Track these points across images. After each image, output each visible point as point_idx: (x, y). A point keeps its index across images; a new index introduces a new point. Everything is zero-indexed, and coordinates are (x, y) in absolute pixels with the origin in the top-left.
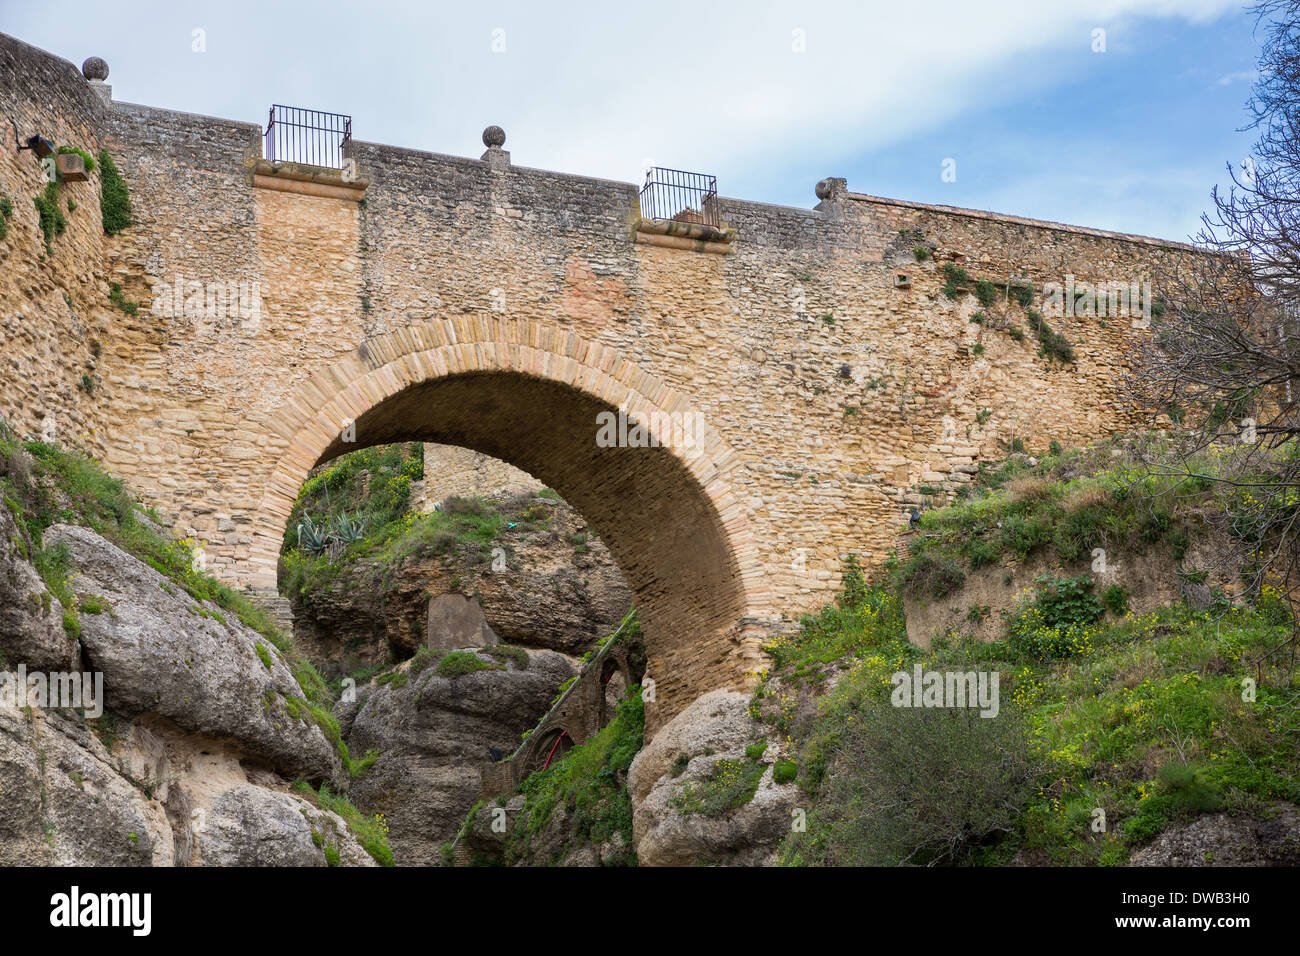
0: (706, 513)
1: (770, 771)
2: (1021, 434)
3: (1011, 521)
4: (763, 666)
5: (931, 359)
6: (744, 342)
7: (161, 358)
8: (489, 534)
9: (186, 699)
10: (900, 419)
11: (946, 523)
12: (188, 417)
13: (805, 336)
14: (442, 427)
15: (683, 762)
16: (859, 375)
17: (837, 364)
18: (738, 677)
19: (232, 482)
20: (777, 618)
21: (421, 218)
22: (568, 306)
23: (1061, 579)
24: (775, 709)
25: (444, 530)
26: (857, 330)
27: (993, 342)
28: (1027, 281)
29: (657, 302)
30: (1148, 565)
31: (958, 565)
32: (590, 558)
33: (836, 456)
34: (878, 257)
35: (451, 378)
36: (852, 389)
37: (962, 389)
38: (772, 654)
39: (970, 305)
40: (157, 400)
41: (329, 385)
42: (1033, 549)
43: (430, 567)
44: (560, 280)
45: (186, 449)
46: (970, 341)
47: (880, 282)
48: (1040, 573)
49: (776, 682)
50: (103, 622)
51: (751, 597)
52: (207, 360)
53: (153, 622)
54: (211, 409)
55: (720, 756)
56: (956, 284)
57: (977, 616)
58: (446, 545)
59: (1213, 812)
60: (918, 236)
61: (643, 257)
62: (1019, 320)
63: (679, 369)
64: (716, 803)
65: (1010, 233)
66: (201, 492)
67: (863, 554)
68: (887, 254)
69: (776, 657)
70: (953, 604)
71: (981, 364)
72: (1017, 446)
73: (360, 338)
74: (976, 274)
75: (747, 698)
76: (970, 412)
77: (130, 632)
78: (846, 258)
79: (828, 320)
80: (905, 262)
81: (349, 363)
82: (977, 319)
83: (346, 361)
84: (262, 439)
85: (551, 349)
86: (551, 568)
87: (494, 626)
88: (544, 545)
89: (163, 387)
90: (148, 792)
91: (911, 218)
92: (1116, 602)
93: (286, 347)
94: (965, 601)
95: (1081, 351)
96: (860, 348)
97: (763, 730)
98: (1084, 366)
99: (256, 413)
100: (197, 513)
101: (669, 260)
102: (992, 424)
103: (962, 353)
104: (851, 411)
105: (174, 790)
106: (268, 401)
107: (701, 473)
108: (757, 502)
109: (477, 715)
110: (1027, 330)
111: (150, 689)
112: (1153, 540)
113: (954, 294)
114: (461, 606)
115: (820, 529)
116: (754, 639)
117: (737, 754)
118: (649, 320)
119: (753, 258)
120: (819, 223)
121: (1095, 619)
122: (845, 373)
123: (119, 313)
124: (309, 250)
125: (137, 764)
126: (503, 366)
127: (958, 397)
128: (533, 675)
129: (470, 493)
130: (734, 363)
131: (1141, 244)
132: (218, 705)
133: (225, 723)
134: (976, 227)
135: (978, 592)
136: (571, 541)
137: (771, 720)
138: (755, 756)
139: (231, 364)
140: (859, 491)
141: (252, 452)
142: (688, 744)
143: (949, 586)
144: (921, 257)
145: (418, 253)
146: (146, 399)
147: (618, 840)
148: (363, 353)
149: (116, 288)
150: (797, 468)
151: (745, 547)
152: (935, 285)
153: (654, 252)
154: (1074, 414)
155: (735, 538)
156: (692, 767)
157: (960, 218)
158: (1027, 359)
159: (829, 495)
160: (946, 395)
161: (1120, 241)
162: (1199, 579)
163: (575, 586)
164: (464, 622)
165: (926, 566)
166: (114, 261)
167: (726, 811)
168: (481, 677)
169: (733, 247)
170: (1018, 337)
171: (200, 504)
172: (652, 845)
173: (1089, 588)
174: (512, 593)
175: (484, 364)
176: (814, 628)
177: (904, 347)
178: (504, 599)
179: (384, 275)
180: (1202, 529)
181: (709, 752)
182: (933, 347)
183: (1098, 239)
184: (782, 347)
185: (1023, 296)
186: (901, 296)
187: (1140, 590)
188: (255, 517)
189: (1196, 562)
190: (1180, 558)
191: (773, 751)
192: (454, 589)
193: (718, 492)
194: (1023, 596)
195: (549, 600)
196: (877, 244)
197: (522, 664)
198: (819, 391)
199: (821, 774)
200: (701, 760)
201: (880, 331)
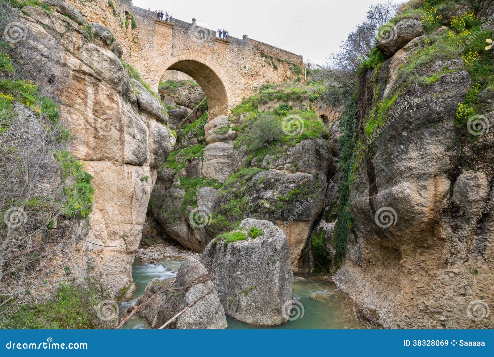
0: (223, 87)
1: (231, 128)
2: (269, 80)
3: (277, 94)
4: (230, 112)
5: (258, 67)
6: (230, 60)
7: (140, 52)
8: (175, 87)
9: (151, 109)
10: (252, 76)
11: (266, 93)
12: (144, 62)
13: (239, 60)
14: (180, 68)
15: (216, 126)
16: (247, 68)
17: (244, 65)
18: (226, 114)
19: (151, 74)
20: (232, 105)
21: (182, 32)
22: (204, 50)
23: (284, 104)
24: (232, 119)
25: (168, 85)
26: (247, 60)
27: (267, 65)
28: (272, 56)
29: (218, 52)
30: (297, 103)
31: (267, 100)
32: (191, 92)
33: (243, 81)
34: (251, 49)
35: (185, 60)
36: (246, 70)
37: (262, 72)
38: (231, 110)
39: (264, 59)
40: (139, 59)
41: (167, 59)
42: (279, 99)
43: (165, 91)
44: (203, 46)
45: (144, 68)
46: (263, 64)
47: (251, 53)
48: (280, 102)
49: (232, 115)
50: (140, 95)
51: (229, 101)
52: (147, 53)
53: (147, 96)
54: (148, 61)
55: (222, 126)
56: (262, 55)
57: (269, 108)
58: (168, 88)
59: (309, 139)
60: (257, 46)
61: (216, 44)
62: (271, 62)
63: (220, 63)
64: (222, 133)
65: (271, 48)
66: (146, 75)
67: (246, 96)
68: (253, 49)
69: (232, 112)
70: (266, 106)
71: (265, 68)
72: (268, 82)
73: (172, 52)
74: (265, 54)
75: (227, 117)
76: (263, 76)
77: (144, 98)
78: (247, 48)
79: (243, 58)
80: (255, 50)
81: (170, 56)
82: (265, 61)
83: (169, 56)
84: (156, 67)
85: (201, 57)
86: (185, 93)
87: (176, 102)
88: (184, 89)
89: (140, 56)
90: (145, 123)
91: (257, 43)
92: (291, 108)
93: (160, 52)
94: (268, 105)
95: (279, 68)
96: (247, 63)
97: (230, 122)
98: (279, 71)
99: (155, 63)
100: (146, 79)
101: (220, 45)
102: (265, 78)
103: (262, 66)
104: (245, 73)
105: (148, 123)
106: (157, 61)
107: (223, 80)
108: (231, 86)
109: (172, 116)
110: (272, 64)
111: (147, 107)
112: (298, 99)
113: (262, 57)
114: (170, 98)
115: (239, 92)
116: (229, 108)
117: (225, 125)
118: (216, 54)
119: (233, 46)
120: (243, 42)
121: (288, 110)
122: (245, 67)
123: (134, 43)
124: (164, 35)
125: (144, 118)
126: (194, 59)
127: (261, 73)
128: (182, 110)
129: (171, 79)
130: (229, 63)
131: (288, 52)
132: (155, 111)
133: (156, 114)
134: (266, 46)
135: (270, 104)
136: (188, 89)
137: (231, 121)
138: (228, 126)
139: (152, 54)
140: (246, 86)
141: (154, 69)
142: (217, 123)
143: (265, 103)
144: (257, 50)
145: (181, 38)
146: (138, 58)
147: (202, 137)
148: (172, 55)
149: (133, 39)
150: (237, 82)
151: (229, 93)
152: (259, 55)
153: (218, 43)
154: (277, 78)
155: (227, 92)
156: (218, 127)
157: (264, 44)
158: (271, 68)
159: (241, 86)
160: (259, 72)
161: (286, 51)
162: (304, 106)
163: (189, 97)
164: (171, 101)
165: (262, 99)
166: (133, 34)
167: (224, 134)
168: (173, 110)
169: (230, 44)
170: (270, 65)
171: (146, 77)
172: (210, 138)
173: (287, 105)
174: (179, 97)
175: (191, 59)
176: (238, 107)
177: (254, 64)
178: (177, 97)
179: (176, 42)
180: (305, 98)
181: (220, 125)
182: (258, 64)
183: (283, 51)
184: (236, 62)
185: (271, 58)
186: (254, 56)
187: (295, 106)
188: (155, 80)
189: (303, 103)
190: (301, 102)
191: (232, 125)
192: (169, 95)
193: (225, 84)
194: (277, 106)
195: (184, 98)
196: (252, 46)
197: (180, 108)
198: (241, 69)
199: (244, 129)
200: (219, 126)
201: (251, 61)
